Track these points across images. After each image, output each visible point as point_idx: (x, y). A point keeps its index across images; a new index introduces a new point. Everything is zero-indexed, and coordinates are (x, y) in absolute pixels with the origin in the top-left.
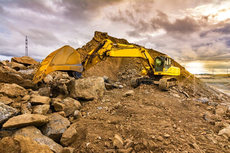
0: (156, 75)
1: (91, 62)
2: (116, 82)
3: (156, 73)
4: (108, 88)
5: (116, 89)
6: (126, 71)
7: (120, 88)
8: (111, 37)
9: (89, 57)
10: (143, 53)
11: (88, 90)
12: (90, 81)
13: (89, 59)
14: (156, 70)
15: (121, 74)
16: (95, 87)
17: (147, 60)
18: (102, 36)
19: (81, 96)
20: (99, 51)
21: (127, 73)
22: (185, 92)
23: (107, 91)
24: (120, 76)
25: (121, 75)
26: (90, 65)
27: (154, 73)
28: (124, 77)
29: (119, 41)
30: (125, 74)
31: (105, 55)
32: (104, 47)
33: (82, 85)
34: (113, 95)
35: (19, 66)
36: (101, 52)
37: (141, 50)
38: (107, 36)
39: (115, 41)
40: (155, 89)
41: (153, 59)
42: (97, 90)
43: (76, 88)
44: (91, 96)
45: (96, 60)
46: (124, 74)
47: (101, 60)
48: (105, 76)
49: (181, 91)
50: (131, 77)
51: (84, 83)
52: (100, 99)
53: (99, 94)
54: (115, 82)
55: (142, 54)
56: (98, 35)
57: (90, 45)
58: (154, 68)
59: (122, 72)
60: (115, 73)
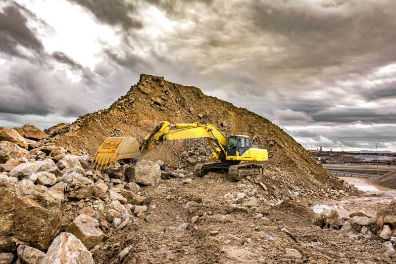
0: (228, 161)
1: (147, 148)
2: (178, 169)
3: (228, 158)
4: (163, 177)
5: (174, 179)
6: (196, 149)
7: (180, 178)
8: (171, 83)
9: (145, 143)
10: (210, 132)
11: (146, 176)
12: (147, 168)
13: (146, 145)
14: (229, 154)
15: (187, 155)
16: (152, 174)
17: (216, 141)
18: (154, 82)
19: (140, 181)
20: (155, 136)
21: (198, 153)
22: (261, 183)
23: (162, 180)
24: (185, 158)
25: (187, 157)
26: (146, 151)
27: (225, 156)
28: (191, 160)
29: (185, 91)
30: (194, 154)
31: (161, 139)
32: (160, 130)
33: (140, 172)
34: (169, 184)
35: (31, 144)
36: (157, 136)
37: (207, 129)
38: (163, 83)
39: (179, 91)
40: (225, 179)
41: (226, 138)
42: (154, 177)
43: (136, 174)
44: (149, 182)
45: (152, 145)
46: (191, 155)
47: (157, 144)
48: (159, 160)
49: (257, 182)
50: (203, 160)
51: (143, 170)
52: (156, 185)
53: (155, 181)
54: (176, 169)
55: (209, 134)
56: (147, 82)
57: (131, 101)
58: (226, 151)
59: (189, 152)
60: (176, 153)
